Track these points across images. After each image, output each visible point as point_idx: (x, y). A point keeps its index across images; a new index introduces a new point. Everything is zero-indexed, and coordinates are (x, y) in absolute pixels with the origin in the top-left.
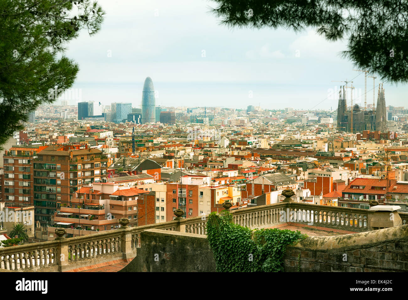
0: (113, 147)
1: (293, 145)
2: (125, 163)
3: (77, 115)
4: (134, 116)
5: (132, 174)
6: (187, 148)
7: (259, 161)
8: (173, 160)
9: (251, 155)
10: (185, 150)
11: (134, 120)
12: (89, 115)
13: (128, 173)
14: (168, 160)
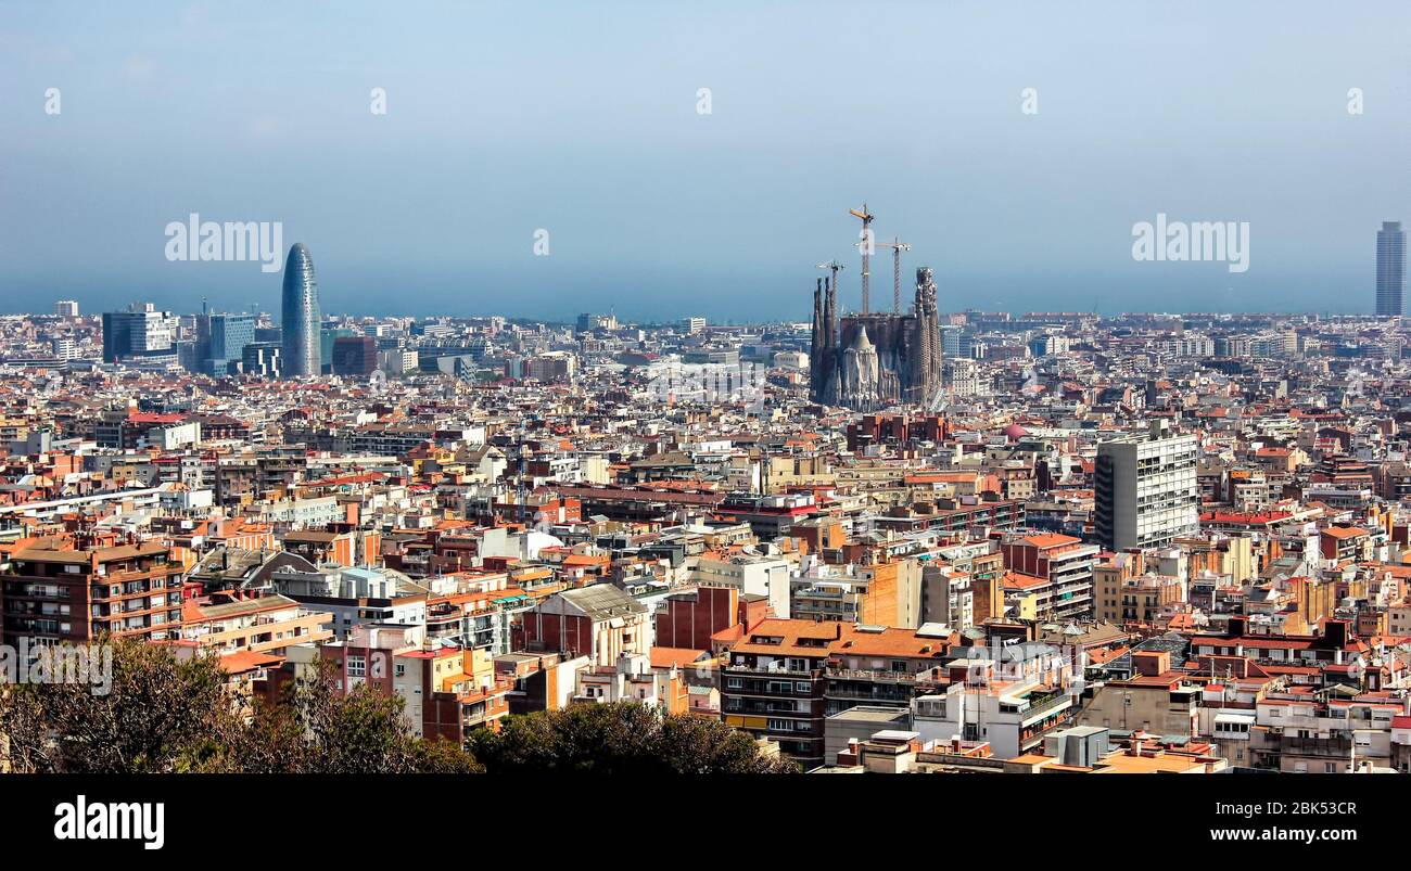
0: (199, 490)
1: (673, 467)
2: (228, 562)
3: (100, 348)
4: (261, 352)
5: (244, 598)
6: (392, 487)
7: (573, 526)
8: (352, 536)
9: (558, 504)
10: (386, 493)
11: (261, 363)
12: (135, 347)
13: (234, 595)
14: (340, 537)
